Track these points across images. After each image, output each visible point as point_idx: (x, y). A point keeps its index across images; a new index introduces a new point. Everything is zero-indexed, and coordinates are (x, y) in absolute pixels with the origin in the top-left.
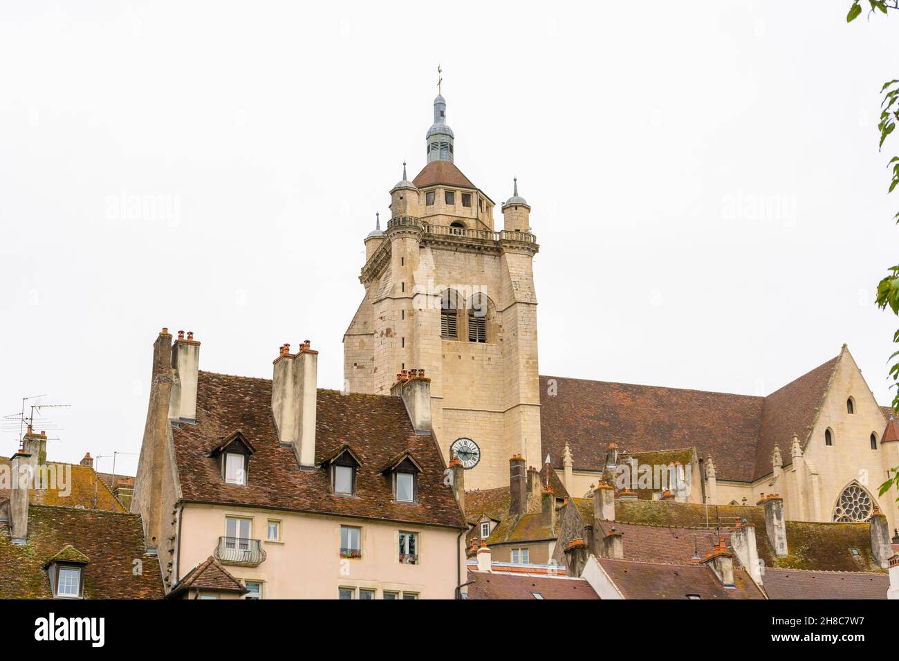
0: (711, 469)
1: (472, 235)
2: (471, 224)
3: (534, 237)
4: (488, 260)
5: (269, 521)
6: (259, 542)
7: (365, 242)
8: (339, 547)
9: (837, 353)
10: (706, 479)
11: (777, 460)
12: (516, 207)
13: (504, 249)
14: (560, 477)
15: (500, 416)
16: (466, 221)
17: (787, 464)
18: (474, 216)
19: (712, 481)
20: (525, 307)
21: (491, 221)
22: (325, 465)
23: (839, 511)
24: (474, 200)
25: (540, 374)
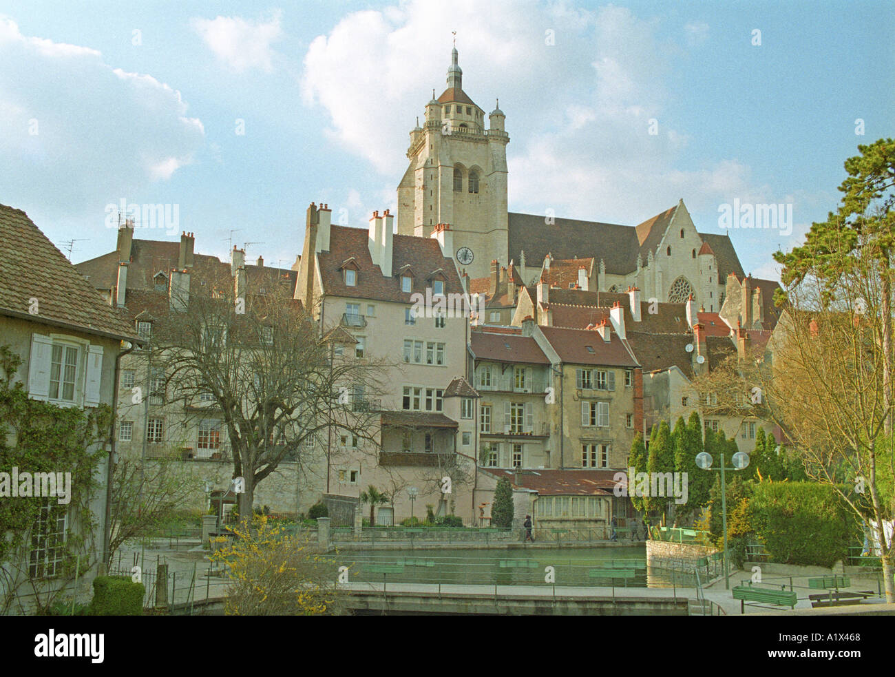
0: (603, 267)
1: (470, 131)
2: (471, 125)
3: (507, 133)
4: (481, 146)
5: (369, 306)
6: (363, 316)
7: (410, 134)
8: (404, 319)
9: (677, 203)
10: (600, 273)
11: (639, 262)
12: (498, 115)
13: (490, 140)
14: (518, 271)
15: (485, 235)
16: (468, 123)
17: (645, 265)
18: (473, 120)
19: (603, 273)
20: (501, 174)
21: (483, 123)
22: (397, 276)
23: (672, 292)
24: (473, 111)
25: (509, 211)
